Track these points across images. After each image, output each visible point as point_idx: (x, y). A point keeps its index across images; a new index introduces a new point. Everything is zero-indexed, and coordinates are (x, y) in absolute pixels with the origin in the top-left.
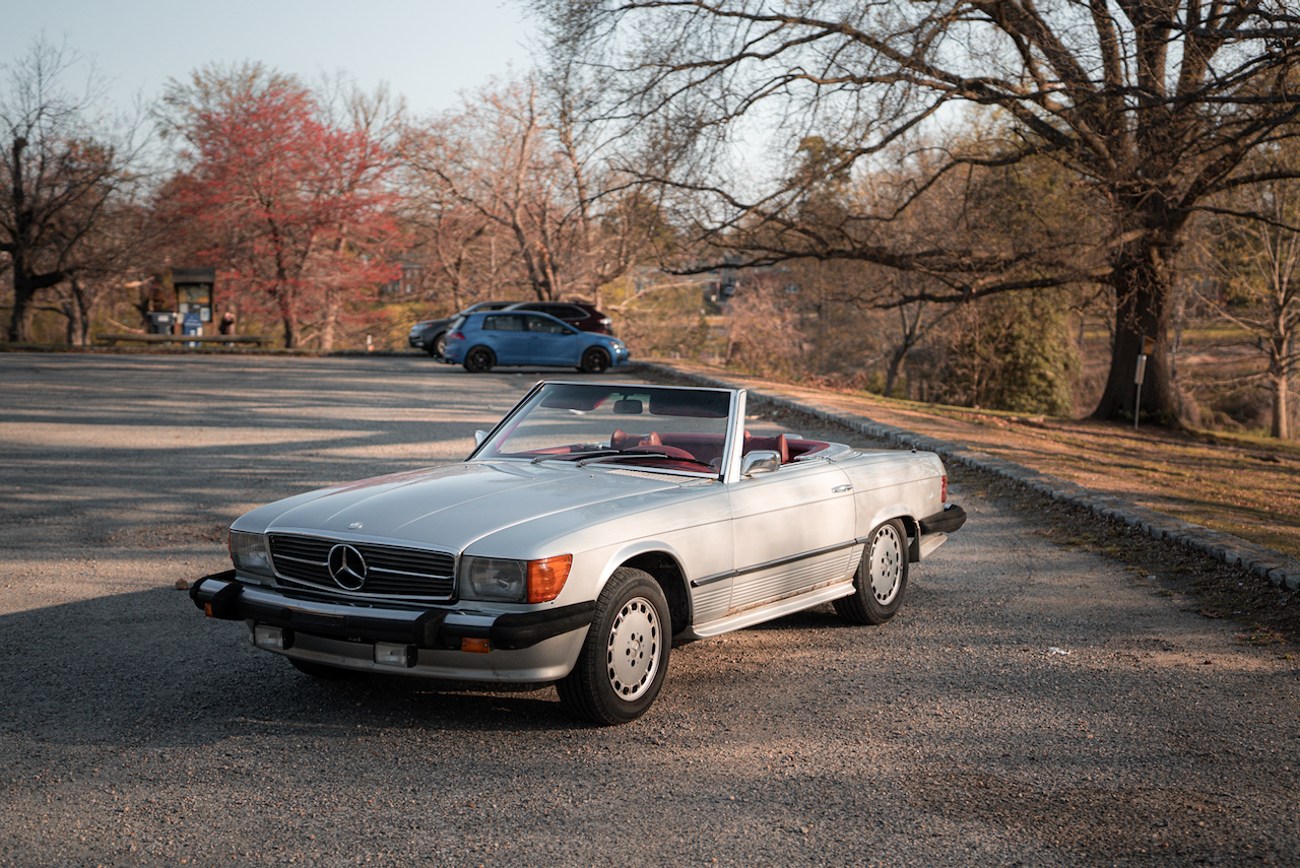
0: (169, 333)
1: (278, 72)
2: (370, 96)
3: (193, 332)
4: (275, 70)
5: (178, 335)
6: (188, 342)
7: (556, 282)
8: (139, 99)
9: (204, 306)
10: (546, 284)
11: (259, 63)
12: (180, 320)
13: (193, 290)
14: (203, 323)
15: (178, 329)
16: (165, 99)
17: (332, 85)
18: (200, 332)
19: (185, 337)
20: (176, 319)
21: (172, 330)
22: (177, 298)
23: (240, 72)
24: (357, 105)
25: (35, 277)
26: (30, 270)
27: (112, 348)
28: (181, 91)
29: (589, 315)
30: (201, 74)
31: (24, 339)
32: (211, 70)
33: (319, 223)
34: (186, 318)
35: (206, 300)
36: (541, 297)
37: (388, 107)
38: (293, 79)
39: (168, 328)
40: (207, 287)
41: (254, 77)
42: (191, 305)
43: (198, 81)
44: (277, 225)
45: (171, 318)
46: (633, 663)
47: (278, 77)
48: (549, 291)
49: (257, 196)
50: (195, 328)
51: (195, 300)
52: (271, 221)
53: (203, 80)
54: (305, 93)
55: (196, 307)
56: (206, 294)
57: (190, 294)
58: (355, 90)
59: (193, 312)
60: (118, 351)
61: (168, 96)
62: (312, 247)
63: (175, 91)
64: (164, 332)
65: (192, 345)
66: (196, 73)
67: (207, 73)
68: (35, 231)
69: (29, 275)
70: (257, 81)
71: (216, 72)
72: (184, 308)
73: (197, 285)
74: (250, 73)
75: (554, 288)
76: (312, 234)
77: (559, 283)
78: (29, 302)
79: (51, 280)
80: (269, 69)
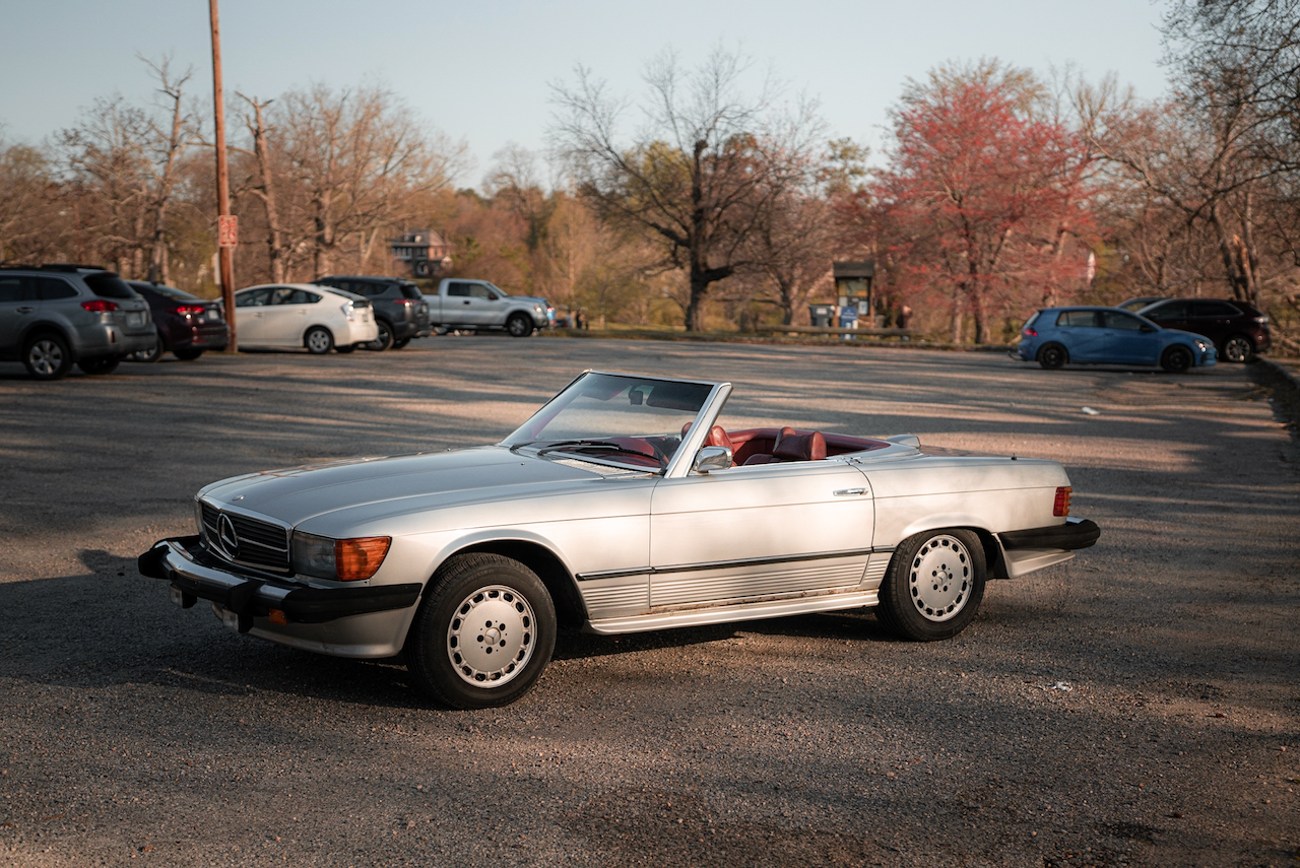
0: (826, 325)
1: (1014, 66)
2: (1096, 88)
3: (848, 325)
4: (1009, 65)
5: (836, 328)
6: (844, 334)
7: (1254, 278)
8: (803, 99)
9: (861, 299)
10: (1243, 281)
11: (996, 59)
12: (839, 313)
13: (852, 284)
14: (861, 317)
15: (835, 322)
16: (903, 98)
17: (1061, 78)
18: (855, 325)
19: (840, 330)
20: (834, 313)
21: (830, 323)
22: (837, 291)
23: (975, 69)
24: (1083, 99)
25: (709, 271)
26: (705, 264)
27: (769, 339)
28: (918, 89)
29: (1242, 313)
30: (938, 72)
31: (698, 329)
32: (947, 68)
33: (1014, 218)
34: (844, 310)
35: (864, 294)
36: (1238, 295)
37: (1115, 98)
38: (1028, 73)
39: (826, 320)
40: (865, 281)
41: (989, 73)
42: (850, 299)
43: (935, 80)
44: (969, 219)
45: (829, 311)
46: (489, 650)
47: (1012, 72)
48: (1245, 287)
49: (949, 192)
50: (851, 321)
51: (854, 294)
52: (963, 216)
53: (941, 79)
54: (1040, 87)
55: (855, 300)
56: (865, 288)
57: (849, 288)
58: (1082, 82)
59: (852, 305)
60: (773, 342)
61: (907, 95)
62: (1006, 241)
63: (912, 90)
64: (822, 325)
65: (848, 337)
66: (934, 71)
67: (944, 71)
68: (709, 229)
69: (703, 269)
70: (991, 78)
71: (952, 70)
72: (843, 302)
73: (856, 279)
74: (985, 69)
75: (1251, 283)
76: (1006, 230)
77: (1258, 279)
78: (703, 295)
79: (723, 273)
80: (1004, 65)
